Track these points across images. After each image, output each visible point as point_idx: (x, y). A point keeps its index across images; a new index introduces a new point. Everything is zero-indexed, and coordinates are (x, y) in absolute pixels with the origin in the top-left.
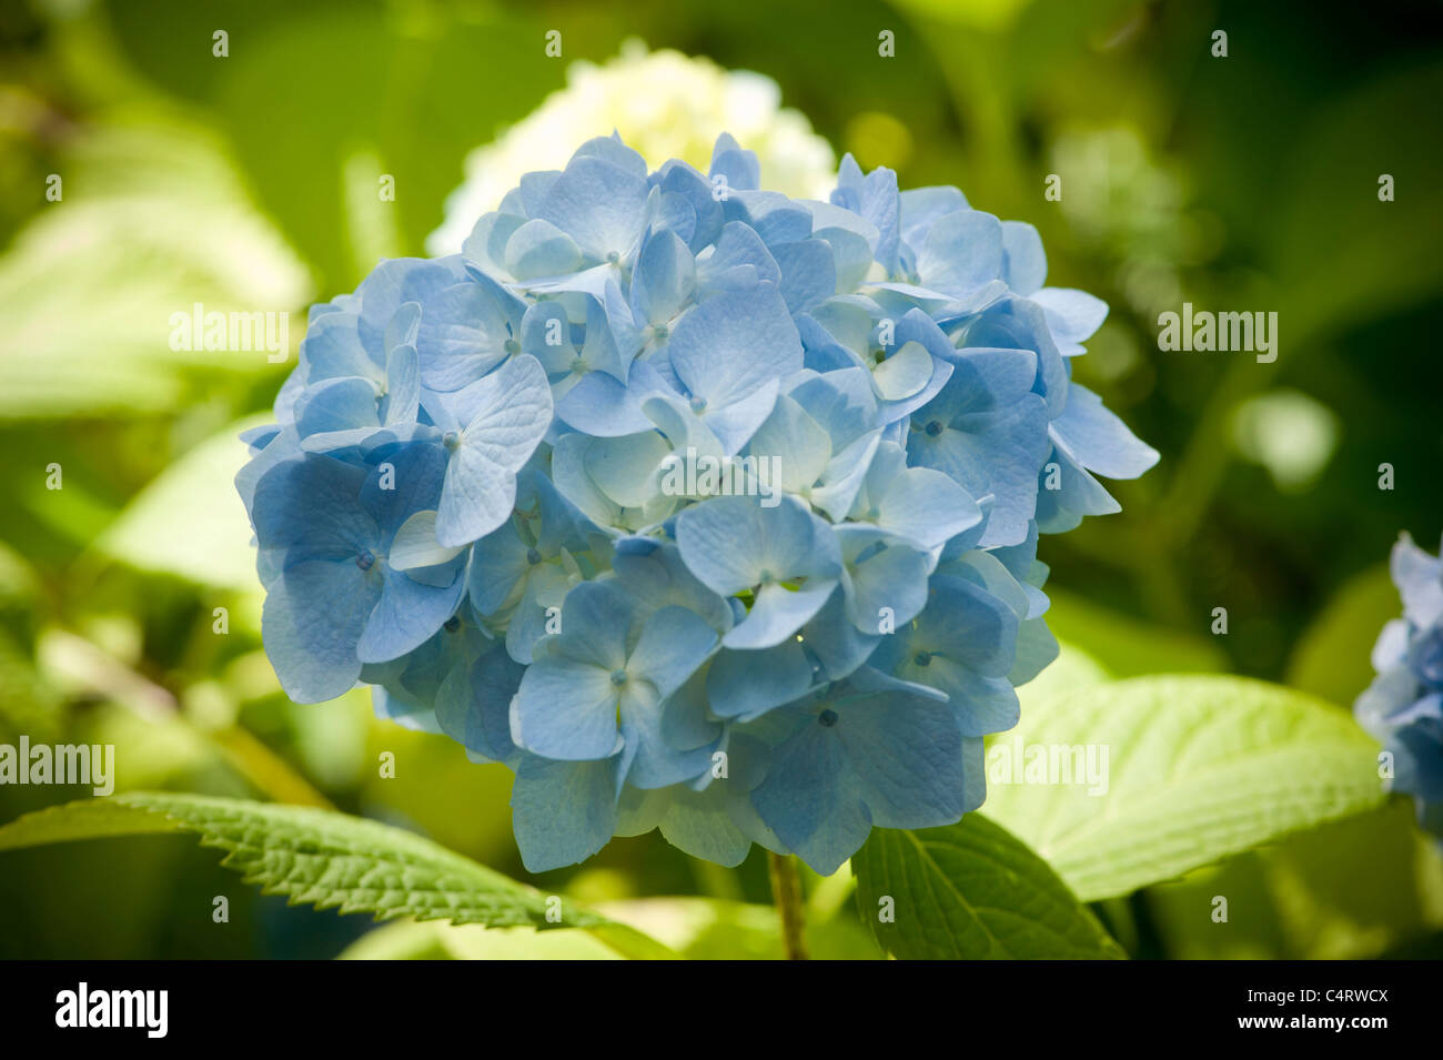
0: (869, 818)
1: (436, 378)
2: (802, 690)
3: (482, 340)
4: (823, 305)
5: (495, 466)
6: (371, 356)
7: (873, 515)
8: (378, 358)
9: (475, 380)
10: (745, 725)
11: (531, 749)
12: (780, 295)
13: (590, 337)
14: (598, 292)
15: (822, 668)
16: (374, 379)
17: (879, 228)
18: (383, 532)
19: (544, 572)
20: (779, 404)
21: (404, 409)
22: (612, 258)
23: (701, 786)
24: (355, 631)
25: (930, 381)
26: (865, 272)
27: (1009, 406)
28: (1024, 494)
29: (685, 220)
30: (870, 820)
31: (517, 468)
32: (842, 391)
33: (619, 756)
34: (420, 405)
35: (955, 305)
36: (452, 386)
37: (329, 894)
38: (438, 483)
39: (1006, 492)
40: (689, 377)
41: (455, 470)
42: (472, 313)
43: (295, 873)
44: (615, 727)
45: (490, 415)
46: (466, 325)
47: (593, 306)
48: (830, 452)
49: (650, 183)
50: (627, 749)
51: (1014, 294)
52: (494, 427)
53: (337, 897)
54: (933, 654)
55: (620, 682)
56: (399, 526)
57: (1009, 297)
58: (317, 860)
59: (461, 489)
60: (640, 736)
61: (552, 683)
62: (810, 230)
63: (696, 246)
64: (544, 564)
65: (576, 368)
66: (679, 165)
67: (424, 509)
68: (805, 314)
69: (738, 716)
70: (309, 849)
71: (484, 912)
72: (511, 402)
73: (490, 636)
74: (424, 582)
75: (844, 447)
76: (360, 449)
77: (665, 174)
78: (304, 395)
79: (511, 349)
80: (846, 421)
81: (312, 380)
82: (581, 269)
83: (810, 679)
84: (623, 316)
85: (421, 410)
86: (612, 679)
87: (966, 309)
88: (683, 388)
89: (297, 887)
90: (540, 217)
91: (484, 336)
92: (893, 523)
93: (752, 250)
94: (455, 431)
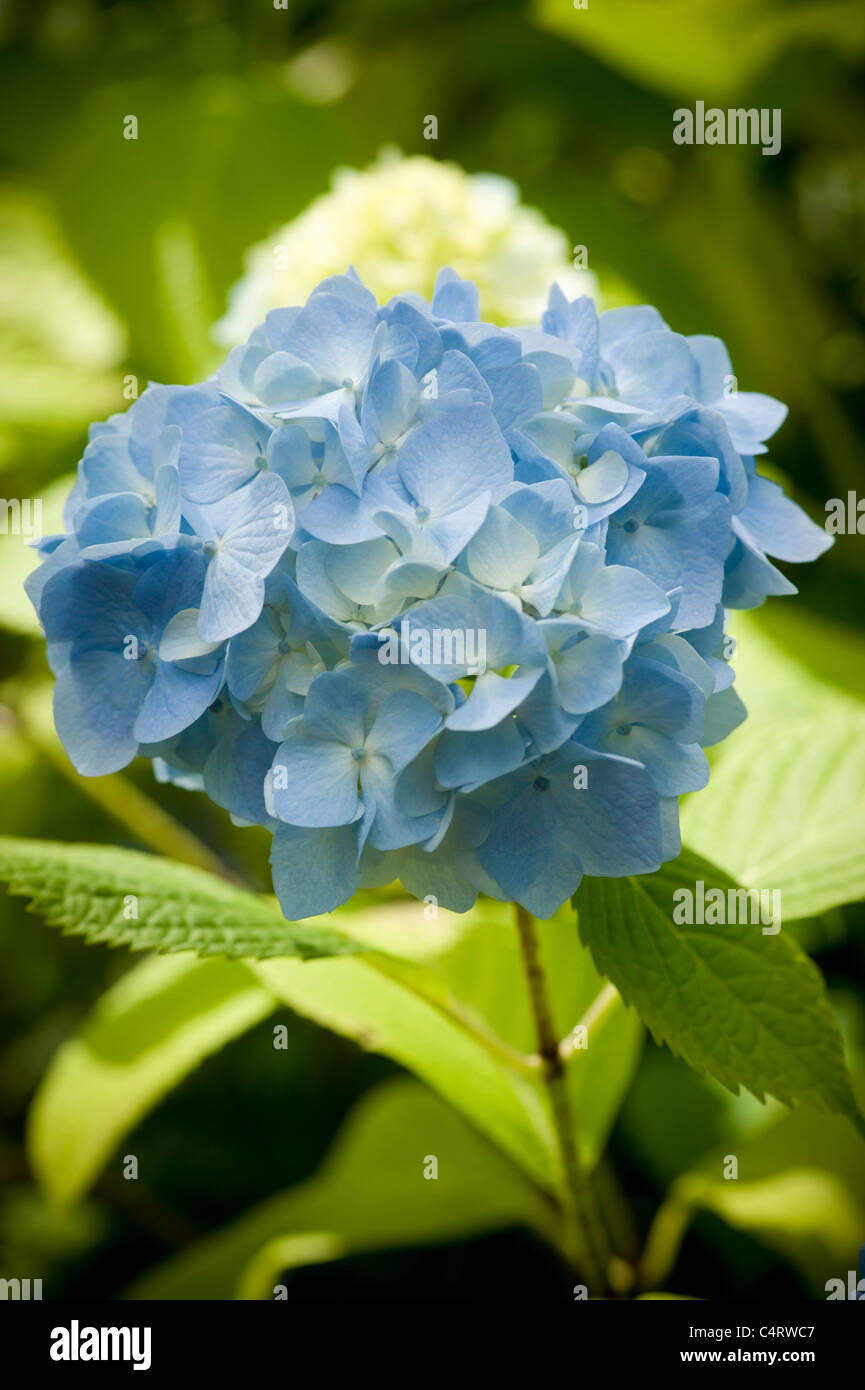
0: (580, 868)
1: (197, 492)
2: (516, 763)
3: (238, 457)
4: (532, 420)
5: (247, 571)
6: (142, 473)
7: (576, 609)
8: (147, 473)
9: (229, 494)
10: (468, 795)
11: (283, 819)
12: (492, 415)
13: (328, 453)
14: (333, 416)
15: (534, 743)
16: (144, 492)
17: (581, 349)
18: (154, 627)
19: (293, 662)
20: (491, 514)
21: (169, 520)
22: (347, 384)
23: (431, 847)
24: (132, 713)
25: (626, 486)
26: (570, 387)
27: (696, 504)
28: (711, 581)
29: (410, 349)
30: (582, 871)
31: (265, 574)
32: (547, 499)
33: (360, 822)
34: (182, 518)
35: (648, 417)
36: (211, 498)
37: (120, 934)
38: (200, 586)
39: (695, 579)
40: (416, 489)
41: (214, 575)
42: (228, 432)
43: (92, 915)
44: (356, 796)
45: (243, 525)
46: (223, 444)
47: (329, 427)
48: (537, 553)
49: (380, 317)
50: (367, 816)
51: (700, 405)
52: (245, 536)
53: (128, 936)
54: (634, 724)
55: (360, 758)
56: (168, 621)
57: (695, 408)
58: (111, 902)
59: (219, 591)
60: (377, 804)
61: (300, 759)
62: (520, 354)
63: (420, 371)
64: (294, 654)
65: (317, 482)
66: (403, 301)
67: (189, 607)
68: (515, 430)
69: (461, 787)
70: (105, 893)
71: (256, 945)
72: (259, 516)
73: (247, 717)
74: (191, 671)
75: (550, 548)
76: (132, 556)
77: (392, 308)
78: (82, 510)
79: (261, 465)
80: (552, 524)
81: (90, 495)
82: (321, 393)
83: (523, 753)
84: (355, 437)
85: (184, 521)
86: (353, 755)
87: (657, 421)
88: (410, 498)
89: (93, 928)
90: (283, 350)
91: (237, 453)
92: (594, 616)
93: (468, 376)
94: (212, 539)
